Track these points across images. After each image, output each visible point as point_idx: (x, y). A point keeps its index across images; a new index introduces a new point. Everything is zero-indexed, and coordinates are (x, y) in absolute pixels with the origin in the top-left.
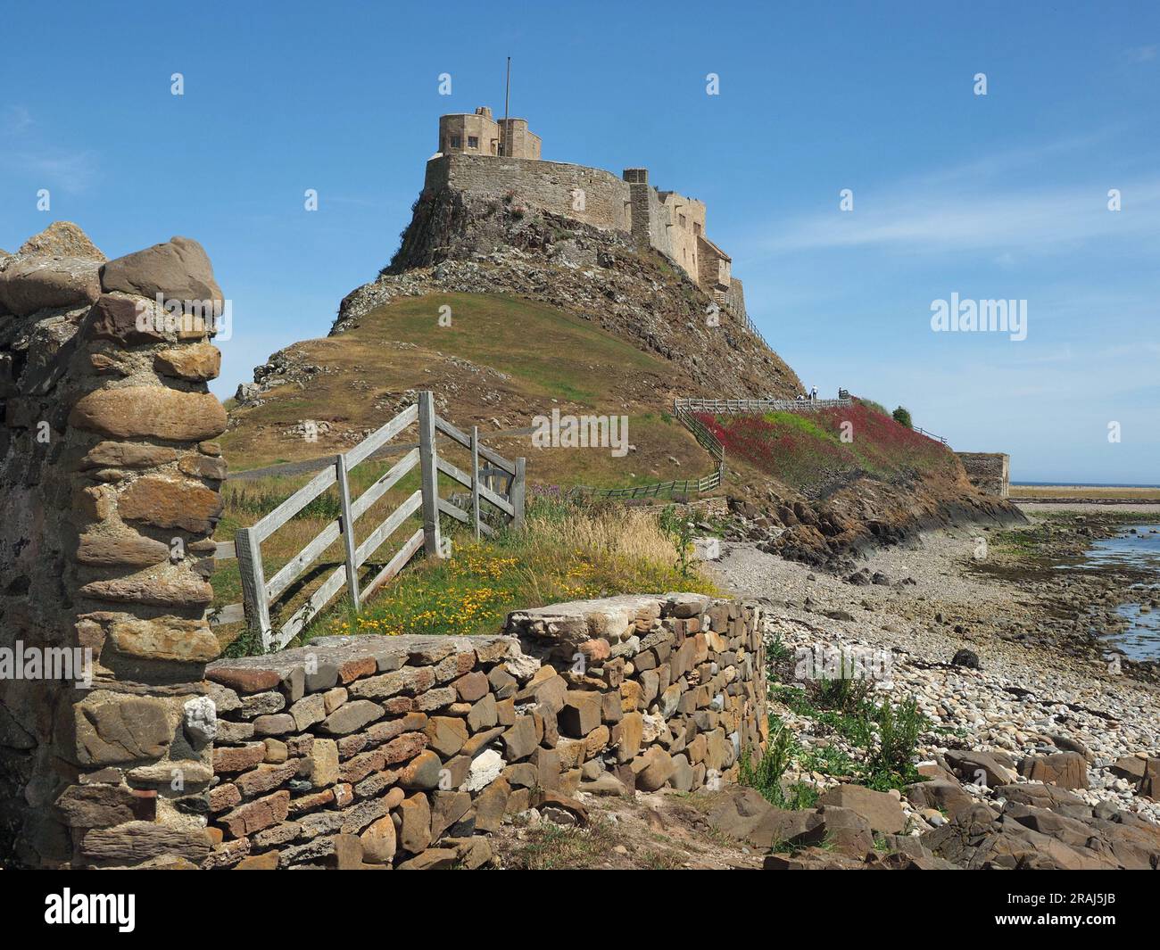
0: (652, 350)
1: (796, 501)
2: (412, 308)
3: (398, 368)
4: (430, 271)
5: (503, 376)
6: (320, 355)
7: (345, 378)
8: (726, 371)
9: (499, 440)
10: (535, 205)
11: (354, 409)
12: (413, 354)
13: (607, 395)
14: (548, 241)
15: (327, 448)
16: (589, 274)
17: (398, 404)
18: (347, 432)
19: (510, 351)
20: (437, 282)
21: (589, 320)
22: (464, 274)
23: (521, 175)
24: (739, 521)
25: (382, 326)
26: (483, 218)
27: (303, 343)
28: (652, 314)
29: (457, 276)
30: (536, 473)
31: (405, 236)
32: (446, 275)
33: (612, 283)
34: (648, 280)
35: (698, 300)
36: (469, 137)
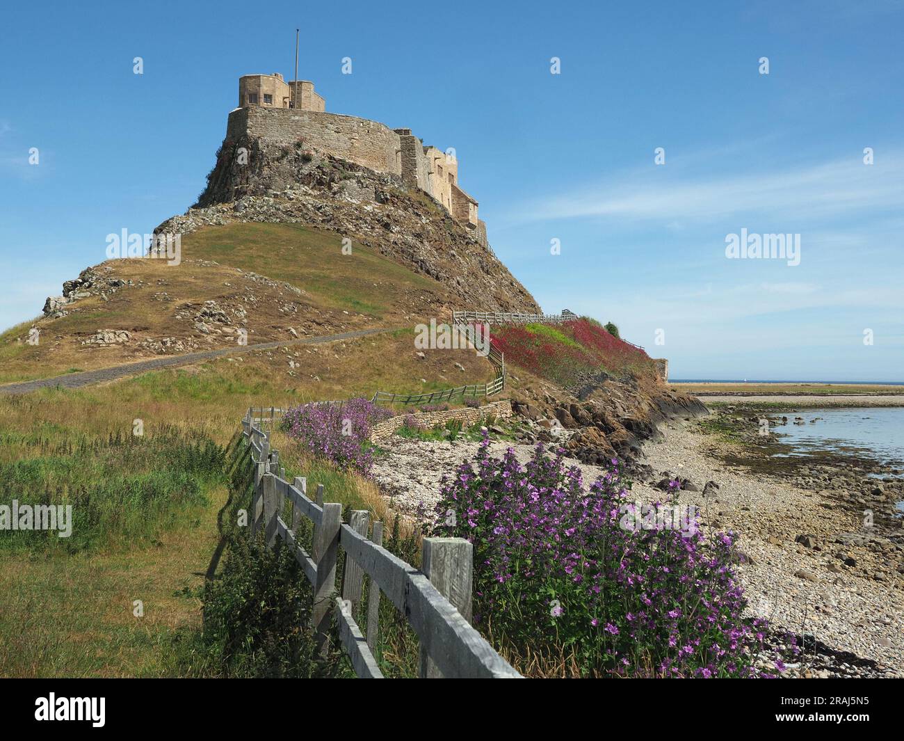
0: (423, 272)
1: (571, 403)
2: (215, 235)
3: (199, 282)
4: (232, 205)
5: (298, 290)
6: (126, 270)
7: (148, 290)
8: (483, 291)
9: (296, 348)
10: (322, 150)
11: (154, 318)
12: (214, 271)
13: (391, 309)
14: (333, 180)
15: (124, 357)
16: (369, 208)
17: (198, 314)
18: (146, 340)
19: (302, 271)
20: (238, 214)
21: (370, 246)
22: (261, 207)
23: (309, 124)
24: (526, 423)
25: (189, 250)
26: (277, 160)
27: (111, 261)
28: (422, 242)
29: (255, 209)
30: (333, 379)
31: (210, 178)
32: (246, 207)
33: (388, 216)
34: (417, 215)
35: (457, 232)
36: (265, 95)
